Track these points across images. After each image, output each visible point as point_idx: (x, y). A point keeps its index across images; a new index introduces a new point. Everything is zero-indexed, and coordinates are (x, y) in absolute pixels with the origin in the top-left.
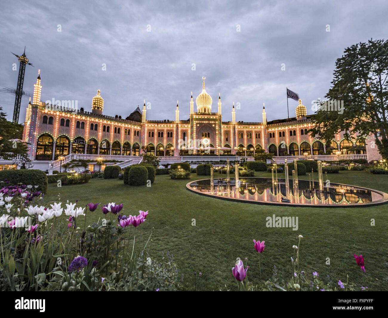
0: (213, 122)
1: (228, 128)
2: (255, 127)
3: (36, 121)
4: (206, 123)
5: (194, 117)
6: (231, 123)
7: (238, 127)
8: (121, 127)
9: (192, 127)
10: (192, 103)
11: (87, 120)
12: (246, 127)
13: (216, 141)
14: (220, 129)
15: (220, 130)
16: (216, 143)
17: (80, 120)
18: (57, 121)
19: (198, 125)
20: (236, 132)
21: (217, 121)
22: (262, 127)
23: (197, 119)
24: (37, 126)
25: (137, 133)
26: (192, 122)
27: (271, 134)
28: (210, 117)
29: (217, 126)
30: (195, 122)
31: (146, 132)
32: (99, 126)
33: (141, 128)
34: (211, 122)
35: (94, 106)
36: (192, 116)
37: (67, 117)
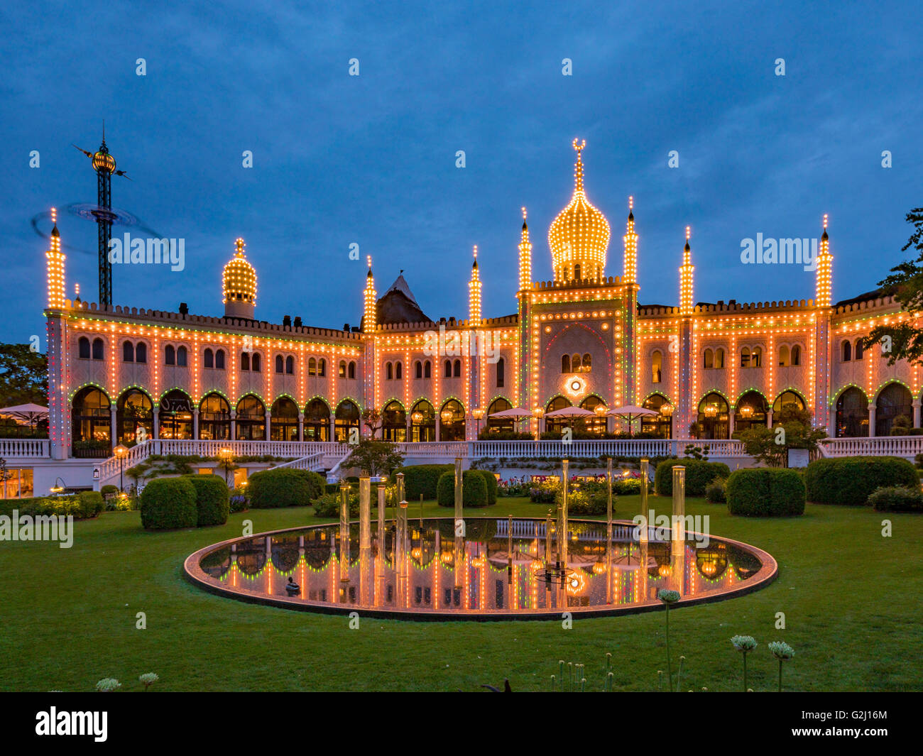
0: (603, 314)
1: (661, 332)
2: (779, 322)
3: (60, 355)
4: (577, 320)
5: (534, 301)
6: (675, 310)
7: (703, 325)
8: (297, 353)
9: (525, 337)
10: (525, 248)
11: (193, 341)
12: (739, 324)
13: (614, 384)
14: (630, 338)
15: (630, 344)
16: (614, 391)
17: (173, 340)
18: (115, 350)
19: (548, 330)
20: (695, 345)
21: (619, 307)
22: (812, 319)
23: (542, 309)
24: (64, 368)
25: (351, 370)
26: (524, 319)
27: (847, 345)
28: (591, 296)
29: (618, 328)
30: (536, 318)
31: (377, 363)
32: (230, 355)
33: (361, 350)
34: (595, 315)
35: (229, 291)
36: (524, 297)
37: (138, 336)
